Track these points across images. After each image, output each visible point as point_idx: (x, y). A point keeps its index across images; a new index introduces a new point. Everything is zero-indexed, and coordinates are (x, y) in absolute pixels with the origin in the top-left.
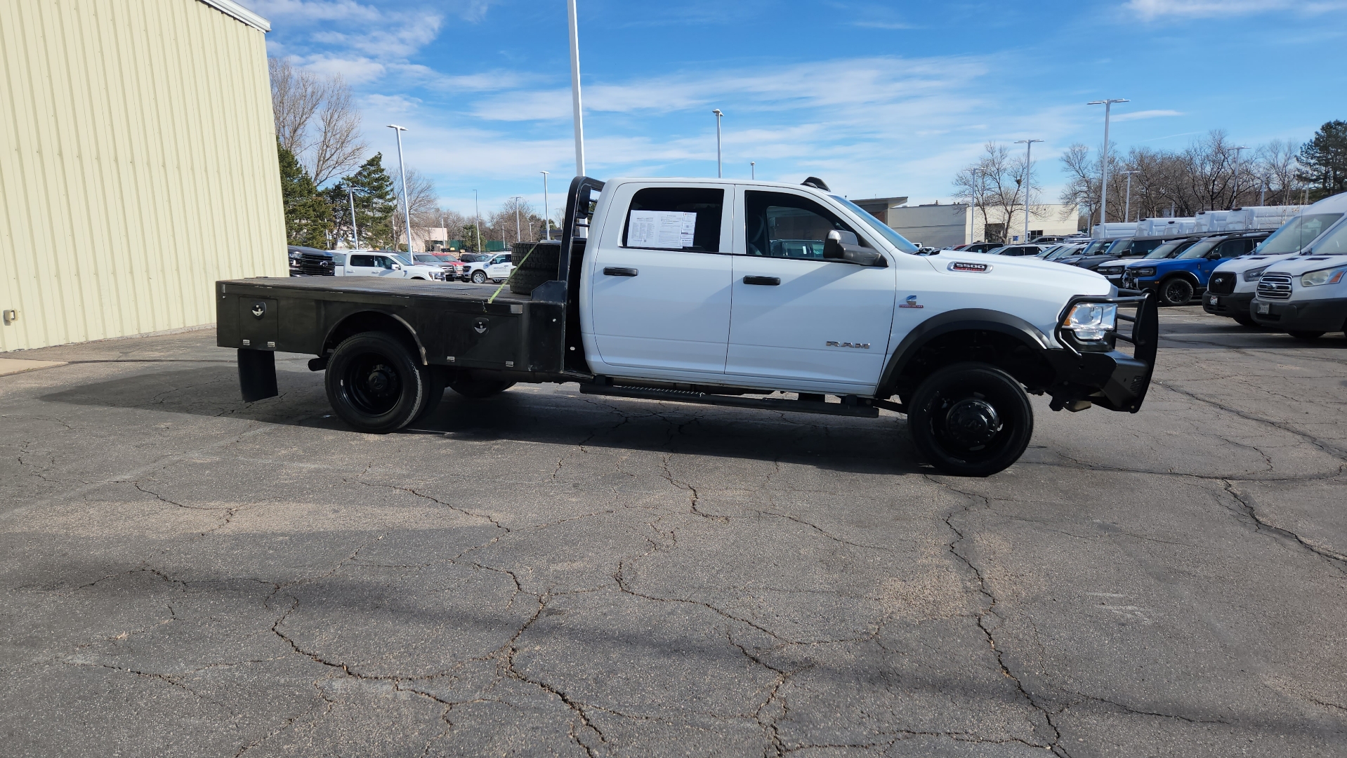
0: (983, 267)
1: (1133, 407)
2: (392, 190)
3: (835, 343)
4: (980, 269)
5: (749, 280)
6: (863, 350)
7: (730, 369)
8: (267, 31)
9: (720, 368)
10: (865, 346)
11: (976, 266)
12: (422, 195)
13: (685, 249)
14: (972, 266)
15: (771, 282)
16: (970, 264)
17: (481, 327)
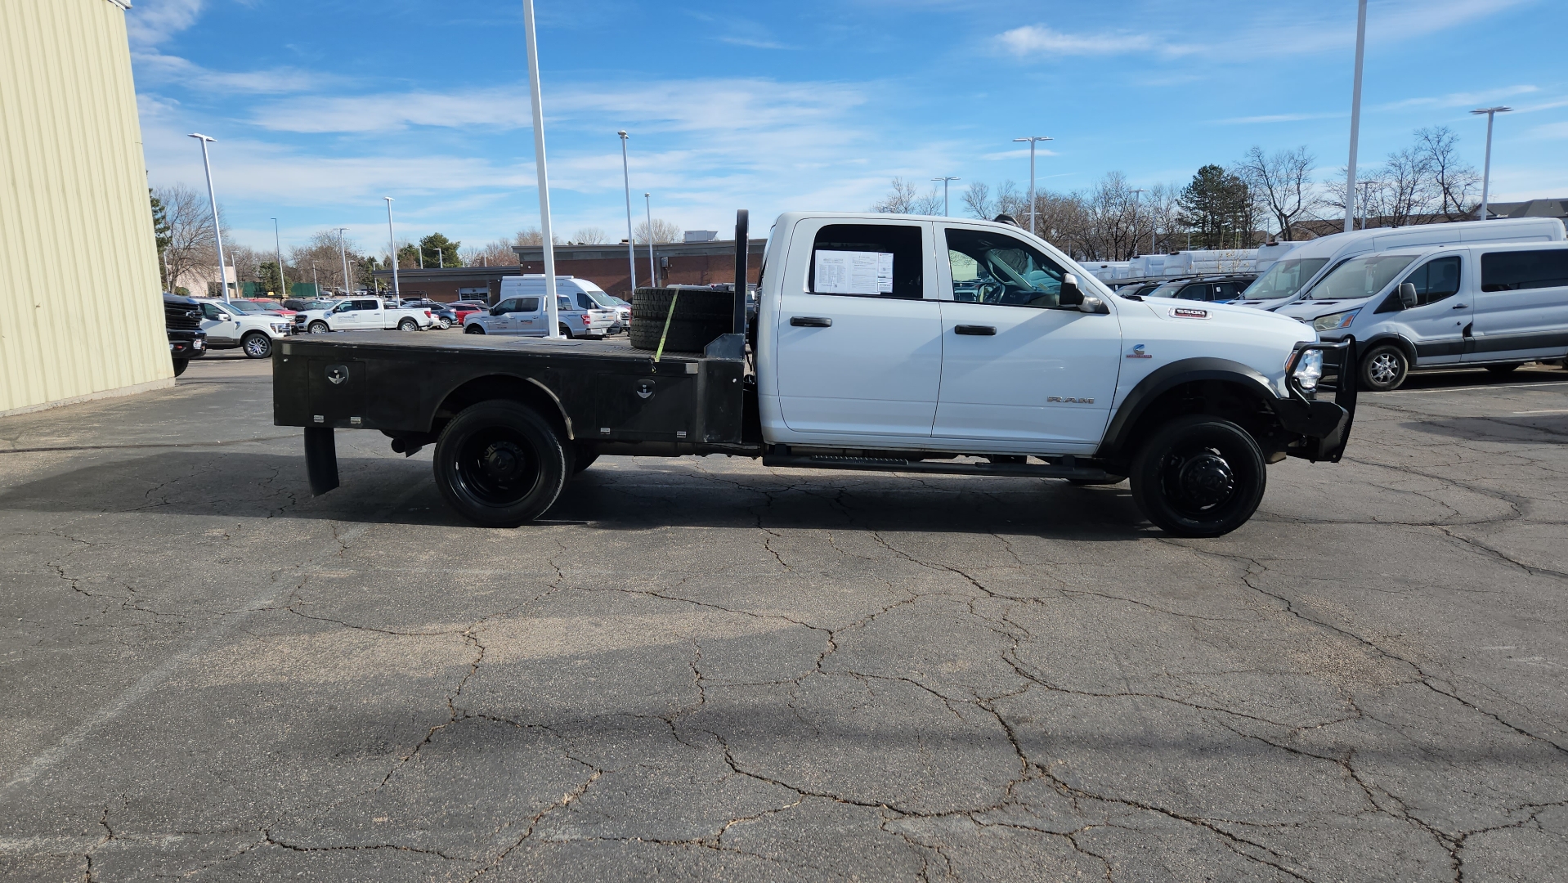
0: (1203, 313)
1: (1334, 456)
2: (164, 217)
3: (1057, 400)
4: (1201, 316)
5: (961, 330)
6: (1087, 405)
7: (937, 431)
8: (127, 8)
9: (927, 431)
10: (1090, 402)
11: (1196, 313)
12: (206, 224)
13: (884, 295)
14: (1192, 312)
15: (987, 331)
16: (1190, 310)
17: (645, 390)
